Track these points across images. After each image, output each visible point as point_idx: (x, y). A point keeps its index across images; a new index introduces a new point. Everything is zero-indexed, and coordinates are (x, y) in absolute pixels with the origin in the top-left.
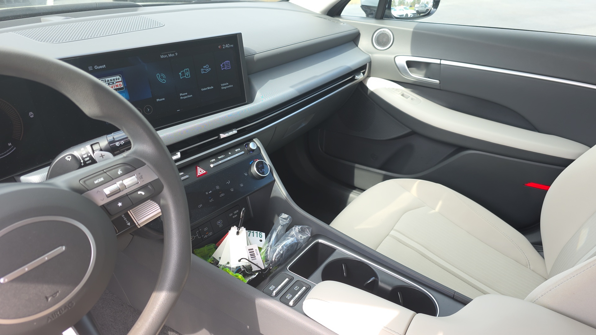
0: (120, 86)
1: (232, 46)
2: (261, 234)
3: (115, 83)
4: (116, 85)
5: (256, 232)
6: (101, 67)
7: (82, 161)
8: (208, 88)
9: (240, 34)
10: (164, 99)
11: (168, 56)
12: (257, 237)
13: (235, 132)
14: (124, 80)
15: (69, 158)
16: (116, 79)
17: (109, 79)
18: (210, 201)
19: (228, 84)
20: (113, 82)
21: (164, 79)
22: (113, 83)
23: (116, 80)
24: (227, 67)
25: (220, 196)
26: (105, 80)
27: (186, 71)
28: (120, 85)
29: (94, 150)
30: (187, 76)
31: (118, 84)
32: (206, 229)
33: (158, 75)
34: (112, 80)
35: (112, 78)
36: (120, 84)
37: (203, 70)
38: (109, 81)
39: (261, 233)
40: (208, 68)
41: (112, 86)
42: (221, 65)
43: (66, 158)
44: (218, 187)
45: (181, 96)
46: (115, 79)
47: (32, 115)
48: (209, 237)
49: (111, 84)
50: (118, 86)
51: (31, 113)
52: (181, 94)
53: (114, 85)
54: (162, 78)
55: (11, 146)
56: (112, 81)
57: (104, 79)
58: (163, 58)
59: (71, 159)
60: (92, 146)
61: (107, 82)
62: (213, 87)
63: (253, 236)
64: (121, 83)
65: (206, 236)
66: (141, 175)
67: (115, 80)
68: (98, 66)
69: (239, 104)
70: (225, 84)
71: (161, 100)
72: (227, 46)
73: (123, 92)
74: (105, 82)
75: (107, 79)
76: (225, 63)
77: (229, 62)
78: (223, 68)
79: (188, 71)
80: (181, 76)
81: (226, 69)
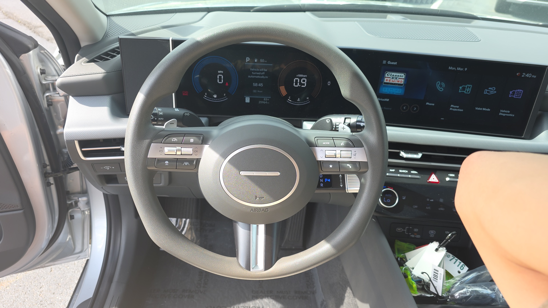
0: (401, 82)
1: (534, 77)
2: (463, 266)
4: (398, 81)
5: (460, 261)
6: (393, 63)
7: (334, 127)
8: (484, 109)
10: (433, 105)
11: (456, 69)
12: (458, 266)
14: (407, 79)
15: (328, 121)
17: (395, 74)
18: (427, 208)
19: (509, 112)
20: (397, 78)
21: (443, 88)
24: (516, 96)
25: (439, 209)
26: (391, 74)
27: (468, 87)
29: (346, 122)
30: (466, 91)
31: (400, 80)
32: (416, 230)
33: (438, 83)
35: (397, 74)
36: (401, 81)
37: (487, 90)
38: (394, 75)
39: (465, 266)
40: (493, 91)
41: (395, 80)
43: (327, 120)
44: (441, 200)
46: (400, 76)
47: (329, 84)
48: (415, 238)
51: (329, 82)
52: (452, 106)
53: (396, 81)
54: (441, 86)
55: (308, 100)
56: (396, 77)
57: (391, 73)
58: (451, 70)
59: (329, 122)
60: (345, 118)
62: (489, 110)
63: (454, 263)
65: (413, 236)
66: (356, 153)
68: (391, 61)
69: (512, 136)
70: (506, 112)
71: (430, 104)
72: (528, 75)
73: (401, 88)
74: (391, 76)
75: (393, 74)
76: (516, 91)
77: (522, 92)
78: (511, 95)
79: (470, 87)
80: (461, 90)
81: (514, 97)
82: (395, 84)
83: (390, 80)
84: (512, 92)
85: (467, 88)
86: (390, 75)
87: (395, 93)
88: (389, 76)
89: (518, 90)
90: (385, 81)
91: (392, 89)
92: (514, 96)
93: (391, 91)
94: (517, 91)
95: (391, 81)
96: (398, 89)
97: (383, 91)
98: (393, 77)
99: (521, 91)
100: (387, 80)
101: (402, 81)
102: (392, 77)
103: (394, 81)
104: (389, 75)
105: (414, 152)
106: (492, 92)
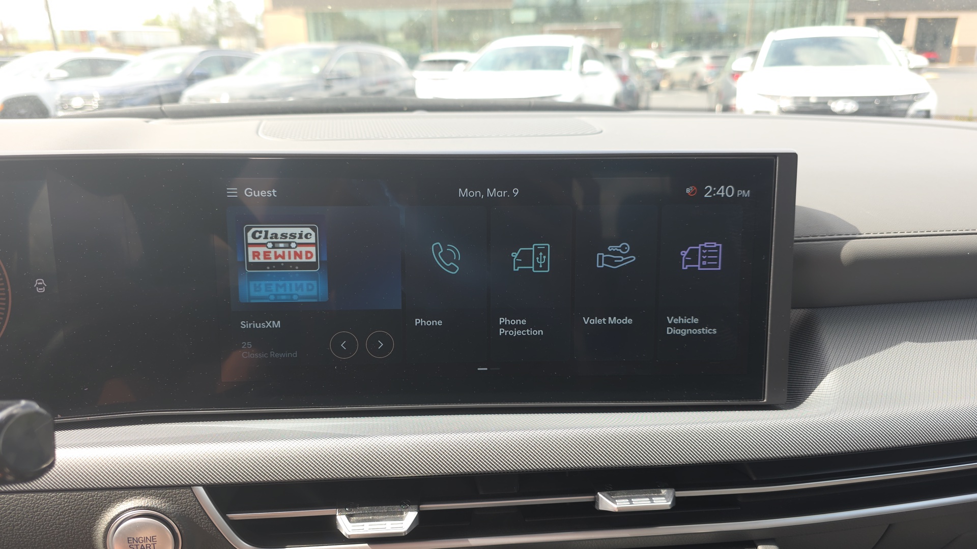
0: (307, 258)
1: (746, 194)
3: (293, 245)
4: (296, 253)
6: (263, 194)
8: (612, 321)
9: (790, 160)
10: (440, 323)
11: (485, 193)
13: (662, 501)
14: (324, 243)
16: (301, 235)
17: (279, 231)
19: (696, 321)
20: (290, 243)
21: (456, 262)
22: (287, 245)
23: (301, 237)
24: (704, 263)
26: (267, 232)
27: (537, 251)
28: (309, 255)
30: (537, 266)
31: (304, 249)
33: (437, 248)
34: (288, 236)
35: (289, 231)
36: (307, 252)
37: (604, 256)
38: (279, 236)
40: (624, 256)
41: (284, 252)
42: (684, 254)
45: (503, 326)
46: (298, 236)
47: (40, 286)
49: (282, 245)
50: (301, 257)
51: (38, 282)
52: (503, 320)
53: (289, 252)
54: (448, 256)
56: (288, 240)
57: (263, 229)
58: (467, 199)
61: (271, 238)
62: (630, 321)
64: (313, 249)
67: (295, 237)
68: (255, 189)
70: (686, 321)
71: (429, 323)
72: (725, 192)
73: (313, 277)
74: (266, 237)
75: (271, 231)
76: (699, 248)
77: (718, 248)
78: (687, 262)
79: (545, 251)
80: (518, 264)
81: (699, 269)
82: (287, 265)
83: (266, 254)
84: (686, 253)
85: (537, 255)
86: (263, 235)
87: (295, 297)
88: (262, 241)
89: (705, 245)
90: (251, 260)
91: (281, 283)
92: (699, 266)
93: (281, 291)
94: (703, 248)
95: (272, 255)
96: (305, 283)
97: (253, 293)
98: (274, 240)
99: (716, 245)
100: (256, 254)
101: (310, 254)
102: (273, 243)
103: (283, 257)
104: (257, 235)
105: (385, 509)
106: (623, 259)
